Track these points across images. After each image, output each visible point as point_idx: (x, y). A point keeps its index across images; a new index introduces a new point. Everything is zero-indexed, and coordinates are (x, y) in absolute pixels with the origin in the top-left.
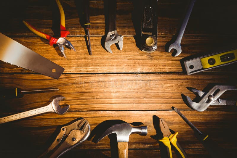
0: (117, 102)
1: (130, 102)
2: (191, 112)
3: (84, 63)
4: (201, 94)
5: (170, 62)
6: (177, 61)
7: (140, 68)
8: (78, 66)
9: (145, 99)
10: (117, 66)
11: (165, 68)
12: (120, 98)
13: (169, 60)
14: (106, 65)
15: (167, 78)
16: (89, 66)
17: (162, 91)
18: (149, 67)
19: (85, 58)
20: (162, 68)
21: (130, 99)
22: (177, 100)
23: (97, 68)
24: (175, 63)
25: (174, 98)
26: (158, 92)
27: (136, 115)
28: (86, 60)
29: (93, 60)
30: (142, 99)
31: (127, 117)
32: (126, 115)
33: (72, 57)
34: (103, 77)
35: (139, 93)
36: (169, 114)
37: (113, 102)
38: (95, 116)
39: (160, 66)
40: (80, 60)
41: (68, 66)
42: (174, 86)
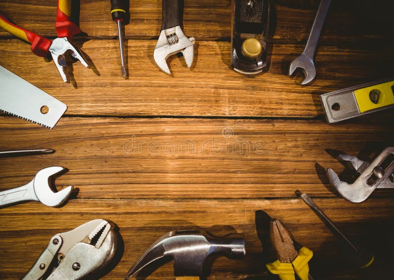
0: (178, 180)
1: (206, 180)
2: (336, 202)
3: (109, 95)
4: (357, 164)
5: (293, 96)
6: (305, 94)
7: (229, 107)
8: (96, 101)
9: (239, 175)
10: (180, 100)
11: (281, 109)
12: (186, 172)
13: (290, 92)
14: (156, 100)
15: (286, 129)
16: (121, 101)
17: (275, 158)
18: (249, 106)
19: (113, 85)
20: (276, 109)
21: (205, 174)
22: (306, 176)
23: (137, 106)
24: (302, 98)
25: (299, 173)
26: (267, 160)
27: (219, 211)
28: (116, 88)
29: (130, 88)
30: (232, 175)
31: (199, 214)
32: (198, 209)
33: (85, 82)
34: (150, 125)
35: (226, 162)
36: (289, 208)
37: (169, 179)
38: (130, 211)
39: (271, 103)
40: (100, 88)
41: (75, 100)
42: (301, 147)
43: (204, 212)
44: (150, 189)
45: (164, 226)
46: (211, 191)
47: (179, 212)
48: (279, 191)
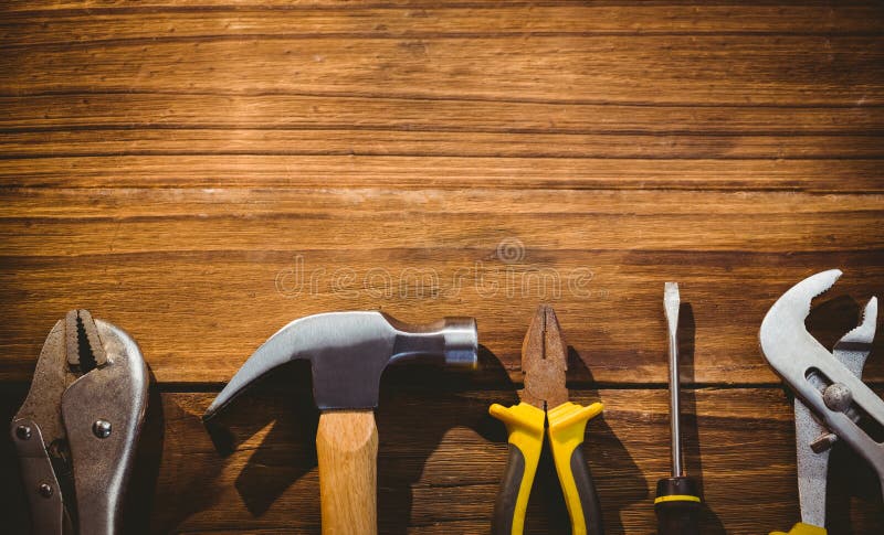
27: (360, 213)
32: (309, 211)
38: (144, 214)
42: (567, 68)
43: (322, 217)
44: (193, 167)
45: (227, 248)
46: (342, 172)
47: (262, 217)
48: (512, 173)
